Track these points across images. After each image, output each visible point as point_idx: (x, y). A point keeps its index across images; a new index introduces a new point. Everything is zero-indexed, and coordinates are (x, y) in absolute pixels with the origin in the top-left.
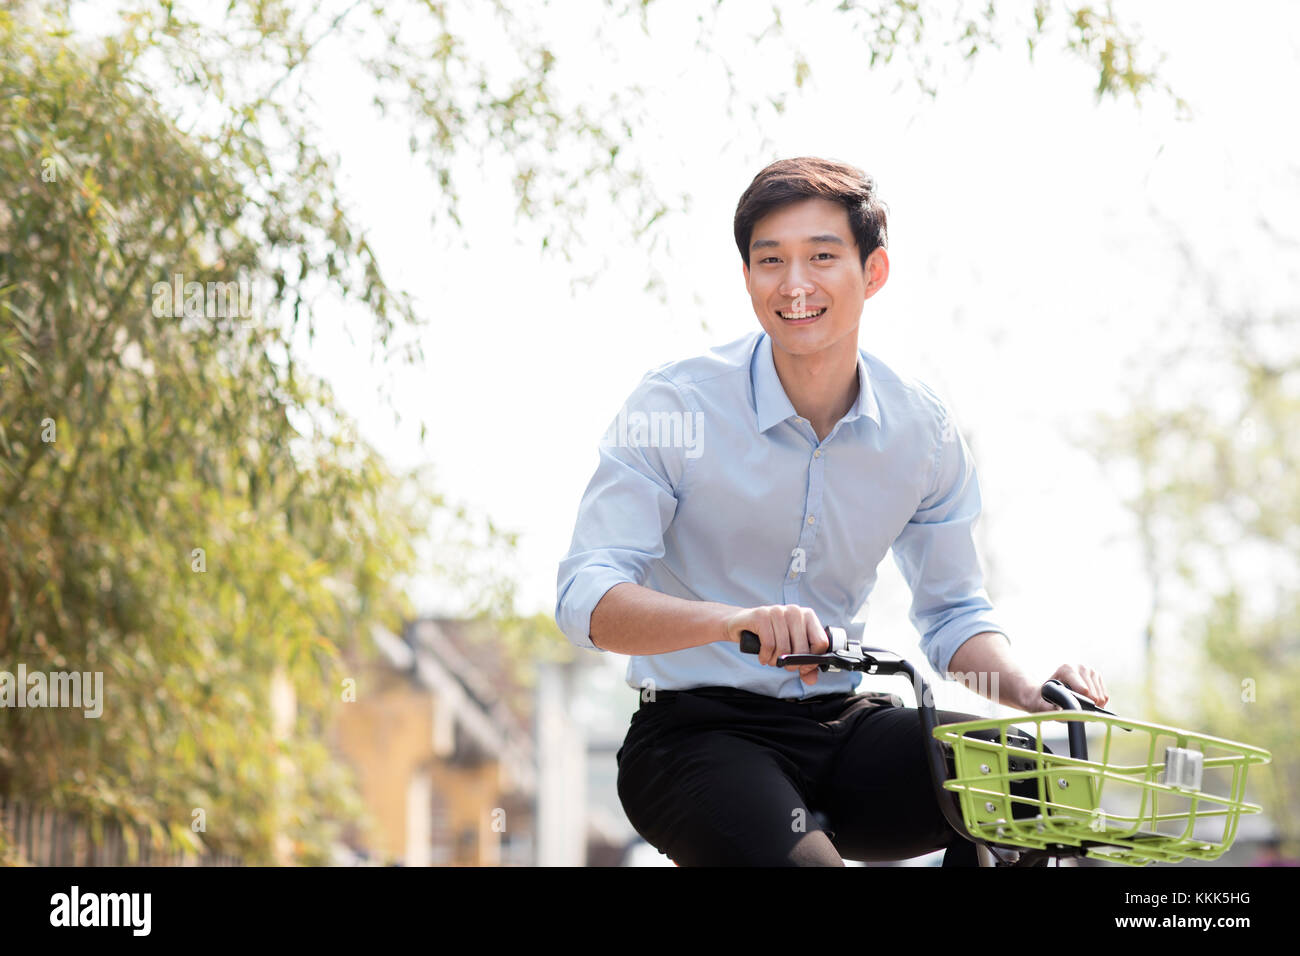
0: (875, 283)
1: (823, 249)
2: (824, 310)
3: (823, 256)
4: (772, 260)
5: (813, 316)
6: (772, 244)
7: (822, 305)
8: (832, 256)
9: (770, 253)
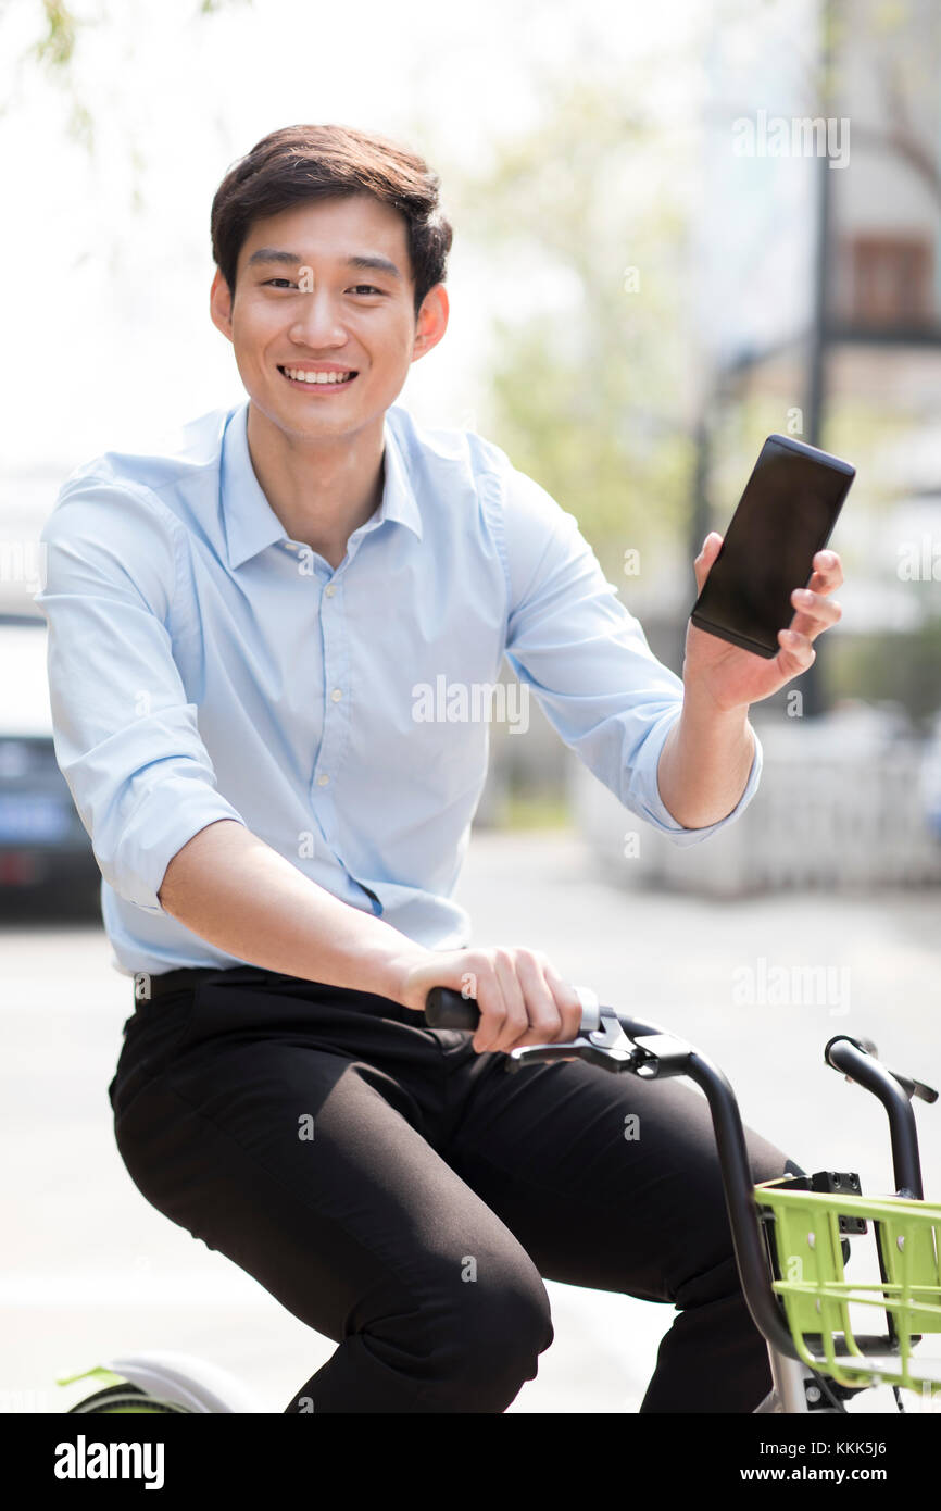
0: (424, 338)
1: (367, 278)
2: (353, 375)
3: (364, 289)
4: (282, 283)
5: (337, 382)
6: (289, 259)
7: (353, 367)
8: (378, 291)
9: (280, 271)
